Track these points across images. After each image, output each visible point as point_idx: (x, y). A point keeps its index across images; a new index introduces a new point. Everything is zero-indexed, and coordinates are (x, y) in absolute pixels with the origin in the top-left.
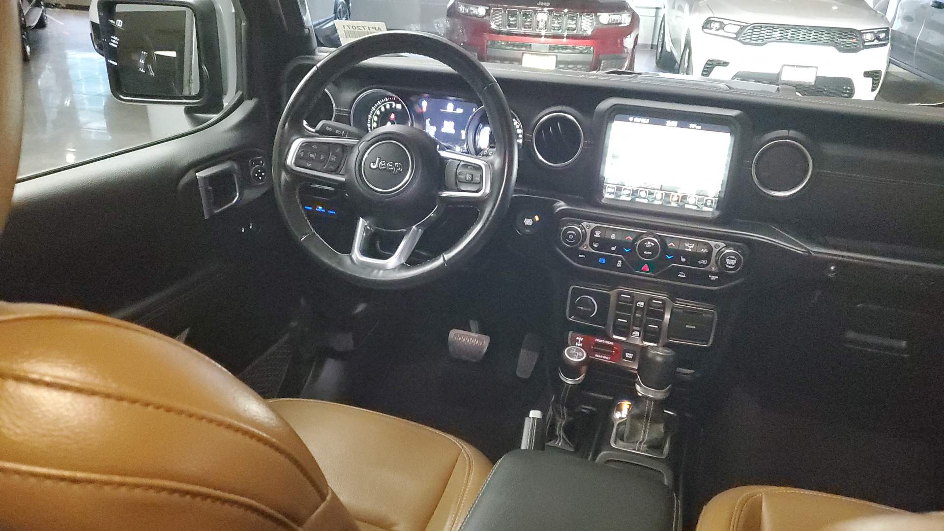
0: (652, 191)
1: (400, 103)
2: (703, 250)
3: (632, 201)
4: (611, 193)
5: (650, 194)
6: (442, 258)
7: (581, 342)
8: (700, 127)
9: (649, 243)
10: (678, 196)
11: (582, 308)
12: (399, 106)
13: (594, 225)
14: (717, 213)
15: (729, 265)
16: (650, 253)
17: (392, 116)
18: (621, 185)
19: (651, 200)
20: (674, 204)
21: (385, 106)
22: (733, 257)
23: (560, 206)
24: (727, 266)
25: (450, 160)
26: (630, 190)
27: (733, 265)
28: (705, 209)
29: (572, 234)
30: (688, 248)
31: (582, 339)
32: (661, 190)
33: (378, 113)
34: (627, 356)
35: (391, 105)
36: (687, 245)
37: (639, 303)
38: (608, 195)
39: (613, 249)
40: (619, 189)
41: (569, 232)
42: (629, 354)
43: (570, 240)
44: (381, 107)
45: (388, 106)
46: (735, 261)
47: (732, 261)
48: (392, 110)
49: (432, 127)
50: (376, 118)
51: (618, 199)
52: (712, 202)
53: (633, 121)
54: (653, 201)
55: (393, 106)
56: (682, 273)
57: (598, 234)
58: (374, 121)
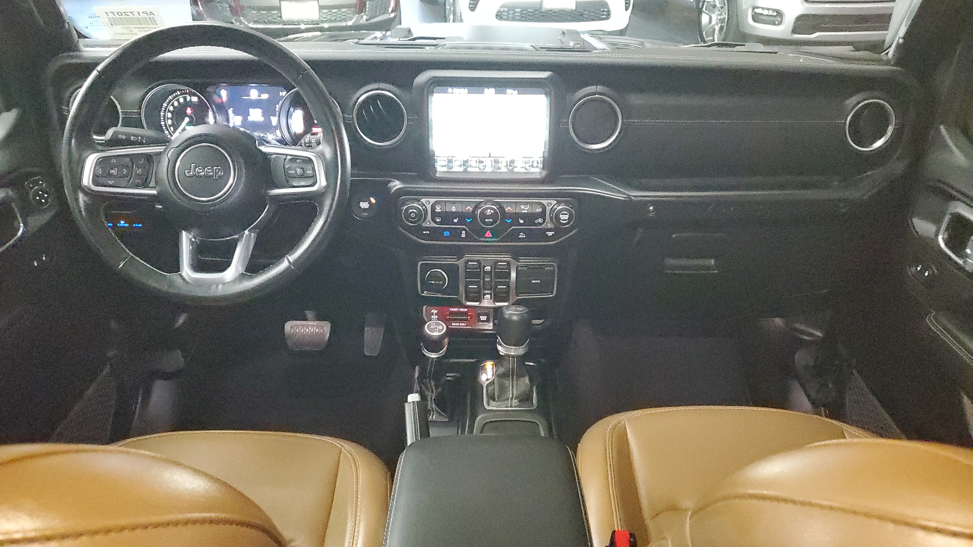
0: (482, 159)
1: (194, 95)
2: (537, 210)
3: (465, 171)
4: (443, 166)
5: (481, 162)
6: (286, 260)
7: (436, 314)
8: (516, 92)
9: (489, 211)
10: (507, 162)
11: (433, 282)
12: (195, 99)
13: (433, 200)
14: (544, 173)
15: (562, 220)
16: (491, 220)
17: (189, 111)
18: (451, 157)
19: (482, 168)
20: (504, 170)
21: (178, 100)
22: (566, 212)
23: (395, 186)
24: (562, 221)
25: (274, 156)
26: (460, 161)
27: (567, 220)
28: (532, 170)
29: (413, 212)
30: (524, 210)
31: (437, 311)
32: (490, 157)
33: (171, 108)
34: (482, 319)
35: (185, 99)
36: (523, 208)
37: (486, 268)
38: (440, 168)
39: (455, 221)
40: (450, 161)
41: (410, 211)
42: (483, 317)
43: (412, 218)
44: (173, 103)
45: (181, 100)
46: (568, 216)
47: (565, 216)
48: (187, 104)
49: (237, 116)
50: (170, 115)
51: (452, 170)
52: (538, 163)
53: (452, 93)
54: (484, 169)
55: (188, 100)
56: (522, 234)
57: (438, 209)
58: (168, 118)
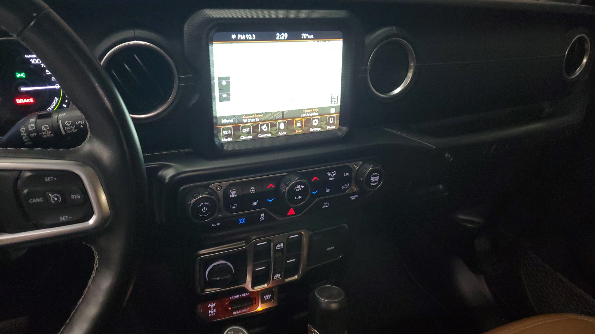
0: (274, 122)
2: (344, 175)
3: (255, 139)
4: (227, 136)
5: (273, 125)
7: (214, 308)
8: (312, 37)
10: (301, 122)
11: (218, 278)
13: (225, 183)
14: (345, 129)
15: (373, 183)
16: (301, 197)
18: (238, 124)
19: (274, 132)
20: (299, 131)
22: (376, 174)
24: (372, 184)
26: (249, 127)
27: (377, 182)
28: (329, 128)
29: (205, 206)
30: (331, 177)
31: (215, 305)
32: (283, 118)
34: (266, 299)
36: (329, 174)
37: (279, 246)
38: (224, 139)
39: (255, 204)
40: (237, 129)
41: (199, 205)
42: (267, 296)
43: (204, 214)
46: (378, 177)
47: (376, 177)
51: (239, 140)
52: (334, 120)
54: (278, 133)
56: (326, 203)
57: (233, 194)
